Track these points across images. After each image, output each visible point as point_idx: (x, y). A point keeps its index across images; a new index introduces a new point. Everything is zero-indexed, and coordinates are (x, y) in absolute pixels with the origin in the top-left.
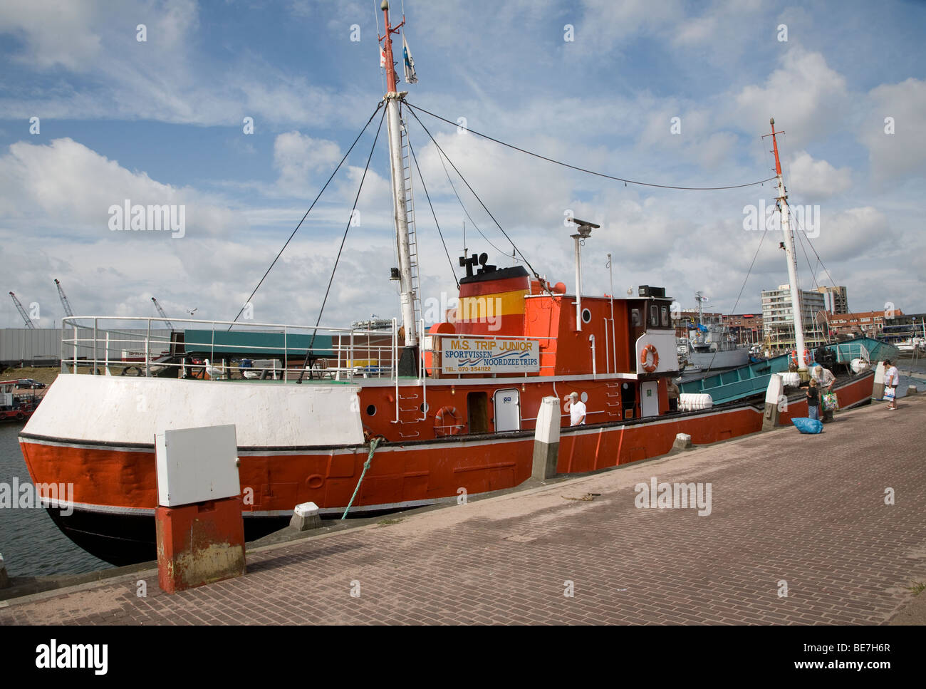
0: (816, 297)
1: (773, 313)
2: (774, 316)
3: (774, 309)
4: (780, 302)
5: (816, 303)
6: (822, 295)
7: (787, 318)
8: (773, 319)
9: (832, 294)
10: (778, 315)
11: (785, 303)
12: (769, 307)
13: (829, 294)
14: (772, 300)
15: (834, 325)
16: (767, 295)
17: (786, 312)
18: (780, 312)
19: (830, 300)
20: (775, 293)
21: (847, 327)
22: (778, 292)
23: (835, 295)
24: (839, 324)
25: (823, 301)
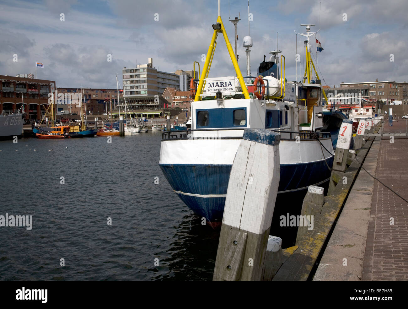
0: (173, 78)
1: (131, 87)
2: (132, 90)
3: (132, 85)
4: (137, 79)
5: (173, 82)
6: (178, 77)
7: (142, 92)
8: (131, 93)
9: (185, 76)
10: (135, 90)
11: (140, 79)
12: (128, 82)
13: (184, 76)
14: (131, 76)
15: (177, 100)
16: (127, 71)
17: (142, 87)
18: (137, 87)
19: (184, 81)
20: (134, 70)
21: (187, 102)
22: (136, 70)
23: (189, 77)
24: (181, 99)
25: (178, 81)
